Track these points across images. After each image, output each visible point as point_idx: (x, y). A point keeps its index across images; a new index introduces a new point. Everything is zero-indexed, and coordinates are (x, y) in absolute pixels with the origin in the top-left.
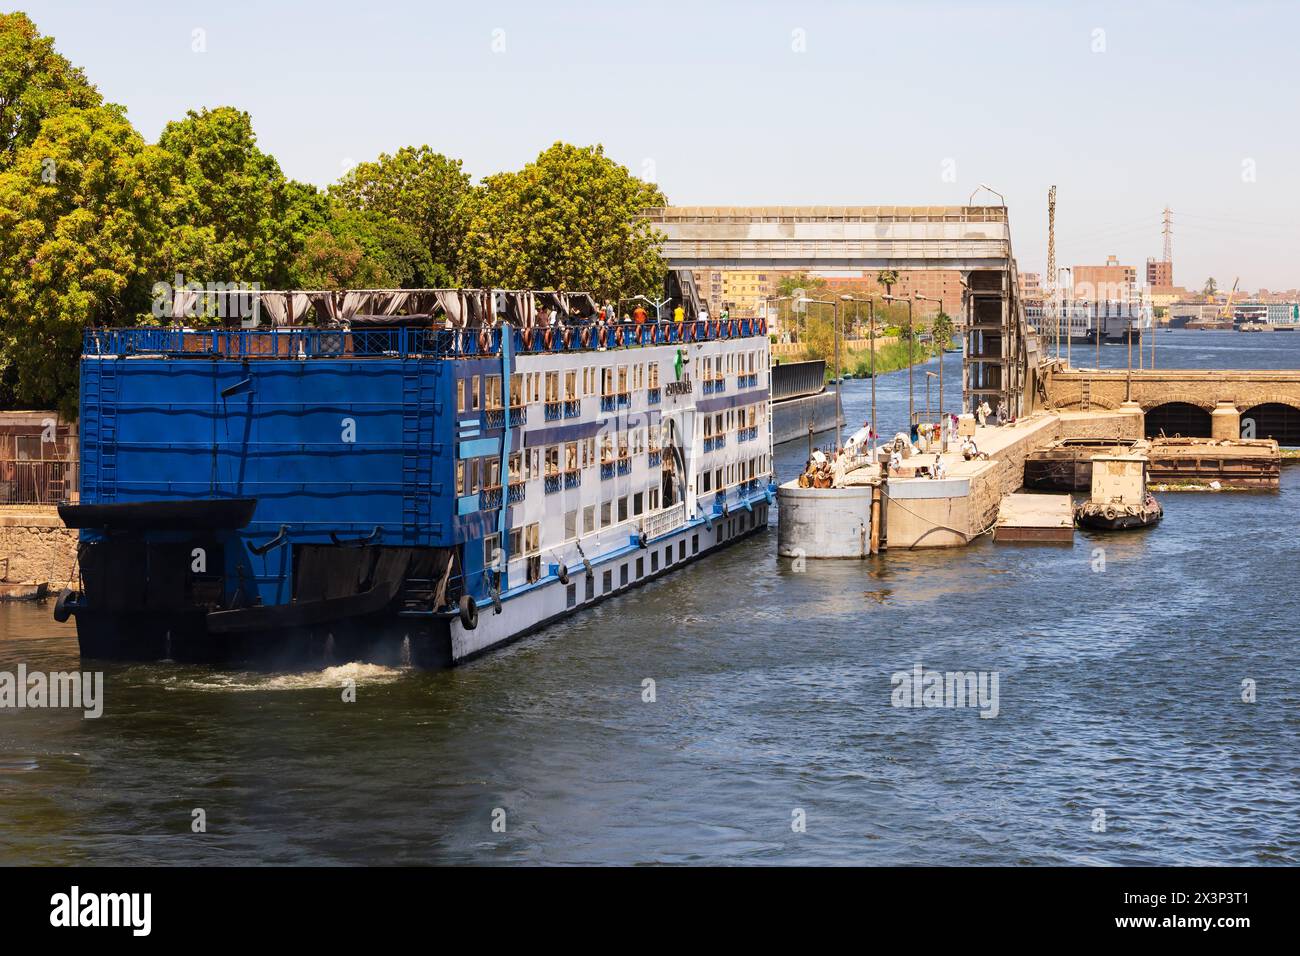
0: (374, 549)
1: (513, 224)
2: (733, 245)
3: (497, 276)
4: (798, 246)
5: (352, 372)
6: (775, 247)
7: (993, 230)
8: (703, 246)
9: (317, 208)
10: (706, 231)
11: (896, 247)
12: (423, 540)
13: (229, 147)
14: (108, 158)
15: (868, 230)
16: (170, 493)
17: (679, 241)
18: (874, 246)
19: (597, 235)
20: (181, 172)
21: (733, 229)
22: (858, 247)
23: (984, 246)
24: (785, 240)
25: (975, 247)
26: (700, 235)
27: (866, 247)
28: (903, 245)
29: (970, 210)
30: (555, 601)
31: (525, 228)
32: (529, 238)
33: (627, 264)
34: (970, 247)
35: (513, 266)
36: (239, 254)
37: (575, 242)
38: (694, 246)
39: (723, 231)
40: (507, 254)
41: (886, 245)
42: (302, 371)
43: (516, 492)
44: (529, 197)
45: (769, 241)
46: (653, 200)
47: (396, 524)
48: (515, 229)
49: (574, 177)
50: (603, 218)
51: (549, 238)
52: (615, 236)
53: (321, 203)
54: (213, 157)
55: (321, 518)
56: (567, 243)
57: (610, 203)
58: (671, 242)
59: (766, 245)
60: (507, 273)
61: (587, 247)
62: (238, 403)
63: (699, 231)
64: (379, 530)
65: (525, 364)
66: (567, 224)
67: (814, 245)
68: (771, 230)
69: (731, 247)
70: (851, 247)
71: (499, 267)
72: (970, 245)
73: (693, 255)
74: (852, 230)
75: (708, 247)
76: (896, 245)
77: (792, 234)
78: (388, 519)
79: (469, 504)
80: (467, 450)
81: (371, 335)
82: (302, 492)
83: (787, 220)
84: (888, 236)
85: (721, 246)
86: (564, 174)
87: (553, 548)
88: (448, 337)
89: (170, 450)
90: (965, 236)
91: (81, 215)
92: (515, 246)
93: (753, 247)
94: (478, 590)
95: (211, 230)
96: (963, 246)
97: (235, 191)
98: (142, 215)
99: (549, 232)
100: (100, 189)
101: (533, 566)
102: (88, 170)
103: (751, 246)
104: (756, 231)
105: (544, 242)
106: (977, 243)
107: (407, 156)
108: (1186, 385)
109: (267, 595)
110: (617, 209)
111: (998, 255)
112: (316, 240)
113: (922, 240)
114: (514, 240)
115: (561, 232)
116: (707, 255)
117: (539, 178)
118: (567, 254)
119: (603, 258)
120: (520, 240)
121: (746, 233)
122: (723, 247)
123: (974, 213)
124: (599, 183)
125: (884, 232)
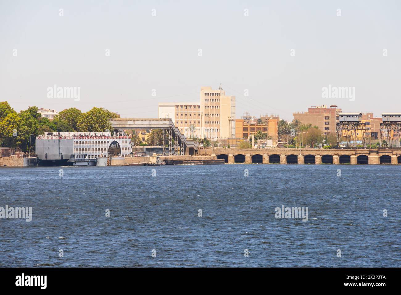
4: (136, 125)
6: (132, 125)
8: (120, 125)
9: (47, 121)
13: (29, 117)
15: (147, 122)
17: (116, 124)
18: (148, 125)
21: (125, 122)
22: (146, 125)
23: (166, 125)
26: (120, 123)
29: (164, 119)
31: (87, 122)
36: (29, 130)
38: (119, 125)
39: (123, 123)
41: (150, 125)
44: (87, 117)
48: (85, 122)
49: (96, 113)
53: (48, 121)
54: (27, 118)
59: (130, 125)
67: (139, 125)
68: (131, 123)
69: (125, 125)
70: (144, 125)
72: (164, 125)
74: (144, 122)
76: (152, 125)
77: (135, 123)
83: (134, 121)
85: (123, 125)
86: (94, 113)
90: (163, 123)
95: (26, 127)
97: (29, 122)
99: (91, 123)
100: (13, 122)
102: (12, 120)
103: (128, 125)
104: (129, 123)
111: (168, 127)
113: (156, 124)
115: (93, 123)
117: (89, 113)
121: (127, 123)
124: (100, 115)
125: (150, 123)
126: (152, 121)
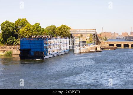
0: (39, 52)
5: (37, 41)
7: (95, 31)
12: (42, 51)
14: (30, 27)
15: (85, 31)
20: (35, 28)
30: (51, 56)
33: (68, 33)
42: (34, 41)
43: (48, 49)
44: (60, 29)
46: (70, 28)
47: (40, 50)
52: (67, 31)
54: (37, 27)
55: (35, 50)
58: (71, 32)
62: (30, 43)
65: (49, 40)
73: (73, 33)
78: (39, 50)
79: (45, 49)
80: (45, 46)
81: (38, 38)
82: (34, 48)
83: (79, 30)
87: (51, 53)
88: (43, 39)
91: (28, 31)
94: (45, 55)
95: (36, 32)
97: (38, 29)
98: (32, 31)
100: (29, 29)
101: (49, 53)
102: (29, 28)
104: (77, 31)
105: (61, 32)
106: (94, 32)
107: (52, 26)
109: (32, 55)
112: (44, 32)
115: (63, 31)
117: (61, 27)
118: (63, 33)
123: (93, 30)
124: (65, 28)
126: (88, 30)
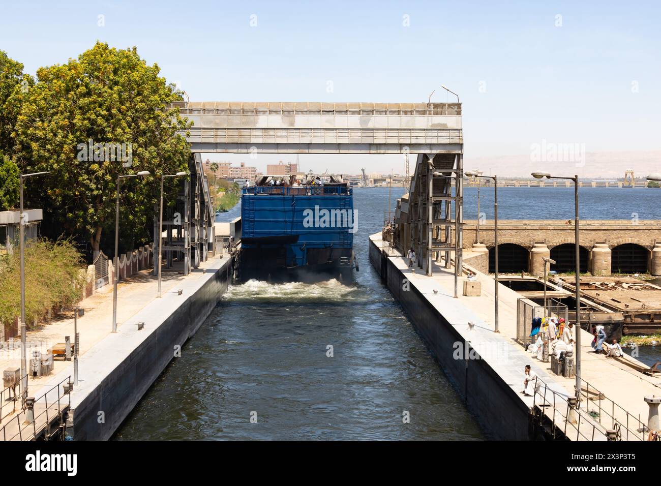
1: (60, 109)
2: (245, 133)
3: (47, 154)
4: (297, 133)
6: (279, 134)
7: (453, 122)
8: (220, 133)
10: (222, 121)
11: (377, 134)
12: (346, 246)
15: (354, 121)
16: (270, 234)
17: (200, 128)
18: (359, 133)
19: (135, 120)
21: (244, 119)
22: (346, 134)
23: (445, 134)
24: (287, 129)
25: (439, 135)
26: (217, 124)
27: (352, 134)
28: (382, 133)
31: (72, 113)
32: (75, 121)
33: (162, 145)
34: (436, 135)
35: (61, 145)
37: (117, 124)
38: (212, 133)
40: (55, 135)
41: (369, 133)
45: (274, 129)
48: (62, 113)
50: (140, 105)
51: (93, 122)
52: (151, 120)
56: (109, 127)
57: (146, 93)
59: (272, 133)
60: (55, 152)
61: (127, 130)
63: (217, 121)
64: (333, 244)
66: (109, 109)
67: (310, 133)
68: (275, 121)
69: (243, 134)
70: (340, 134)
71: (48, 147)
72: (434, 133)
73: (212, 141)
74: (340, 121)
75: (224, 134)
76: (377, 133)
77: (292, 124)
83: (288, 113)
84: (370, 126)
85: (235, 133)
89: (270, 221)
90: (432, 126)
92: (62, 128)
93: (261, 134)
96: (430, 134)
99: (93, 117)
103: (260, 133)
104: (263, 121)
105: (89, 125)
106: (441, 132)
108: (513, 233)
110: (152, 98)
111: (458, 141)
113: (398, 129)
114: (61, 123)
115: (103, 117)
116: (223, 140)
118: (110, 135)
119: (141, 140)
120: (66, 122)
121: (256, 123)
122: (237, 134)
123: (439, 108)
125: (367, 122)
126: (380, 112)
